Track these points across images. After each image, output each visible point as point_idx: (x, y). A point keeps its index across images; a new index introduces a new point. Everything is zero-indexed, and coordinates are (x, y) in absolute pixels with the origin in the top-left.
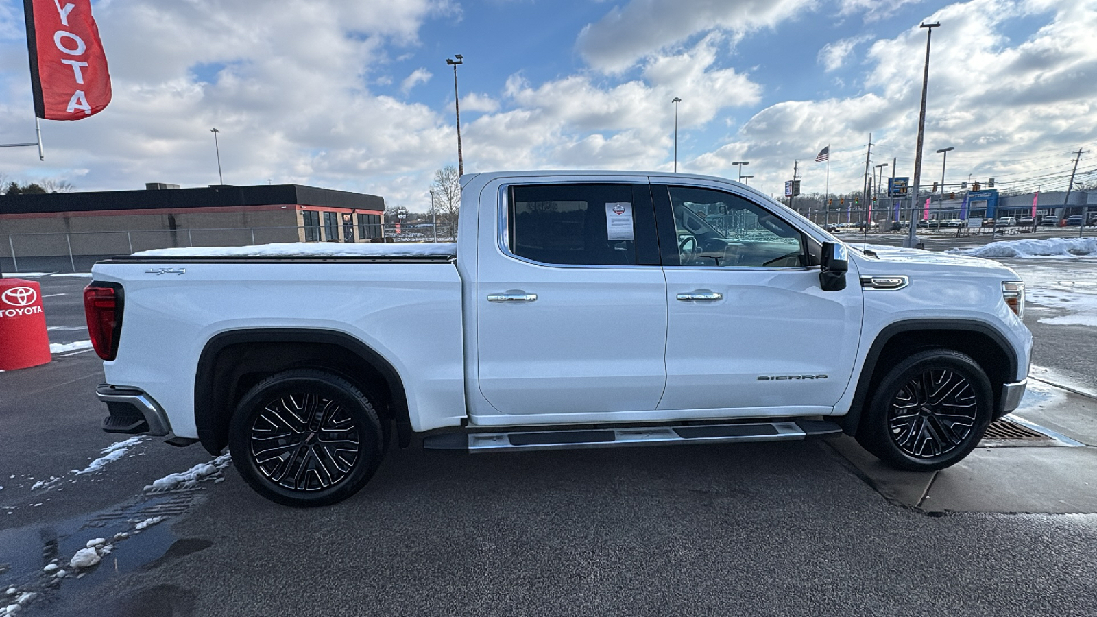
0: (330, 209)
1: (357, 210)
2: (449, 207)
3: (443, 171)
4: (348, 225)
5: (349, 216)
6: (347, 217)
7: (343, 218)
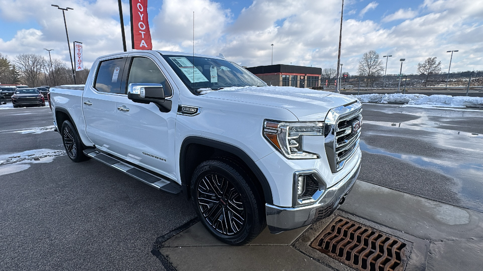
0: (294, 74)
1: (307, 74)
2: (368, 72)
3: (368, 53)
4: (302, 81)
5: (303, 77)
6: (302, 78)
7: (300, 78)
